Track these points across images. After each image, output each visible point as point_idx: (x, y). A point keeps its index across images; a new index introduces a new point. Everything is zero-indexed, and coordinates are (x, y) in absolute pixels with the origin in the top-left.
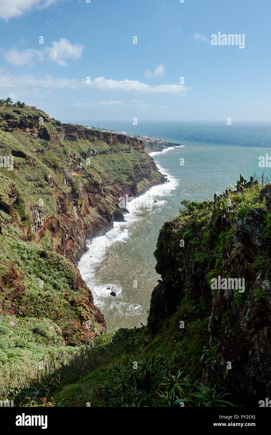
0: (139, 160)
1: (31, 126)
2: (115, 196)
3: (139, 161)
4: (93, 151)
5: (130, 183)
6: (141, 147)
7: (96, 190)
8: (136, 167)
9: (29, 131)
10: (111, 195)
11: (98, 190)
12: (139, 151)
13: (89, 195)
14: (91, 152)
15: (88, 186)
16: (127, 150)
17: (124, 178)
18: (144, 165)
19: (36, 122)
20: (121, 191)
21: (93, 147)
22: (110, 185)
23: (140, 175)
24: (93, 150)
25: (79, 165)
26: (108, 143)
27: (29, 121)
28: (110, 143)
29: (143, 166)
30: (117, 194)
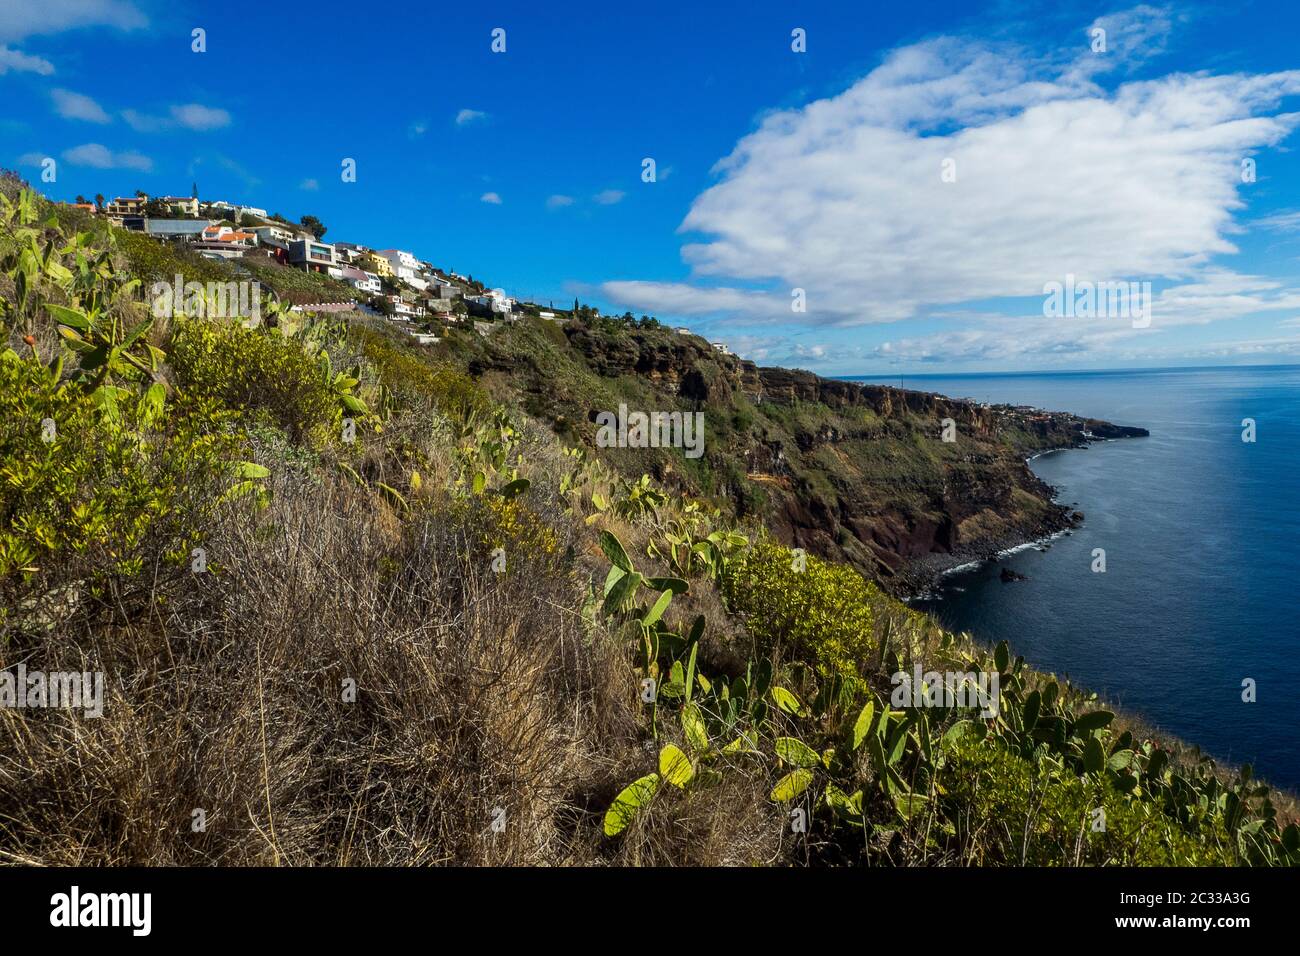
0: (969, 458)
1: (663, 367)
2: (885, 547)
3: (971, 461)
4: (835, 432)
5: (935, 516)
6: (979, 425)
7: (817, 522)
8: (957, 477)
9: (657, 378)
10: (871, 542)
11: (821, 522)
12: (970, 436)
13: (798, 531)
14: (830, 434)
15: (794, 508)
16: (933, 432)
17: (916, 502)
18: (986, 473)
19: (681, 359)
20: (903, 535)
21: (835, 422)
22: (873, 515)
23: (970, 497)
24: (833, 429)
25: (776, 457)
26: (878, 412)
27: (659, 356)
28: (886, 412)
29: (983, 475)
30: (892, 542)
